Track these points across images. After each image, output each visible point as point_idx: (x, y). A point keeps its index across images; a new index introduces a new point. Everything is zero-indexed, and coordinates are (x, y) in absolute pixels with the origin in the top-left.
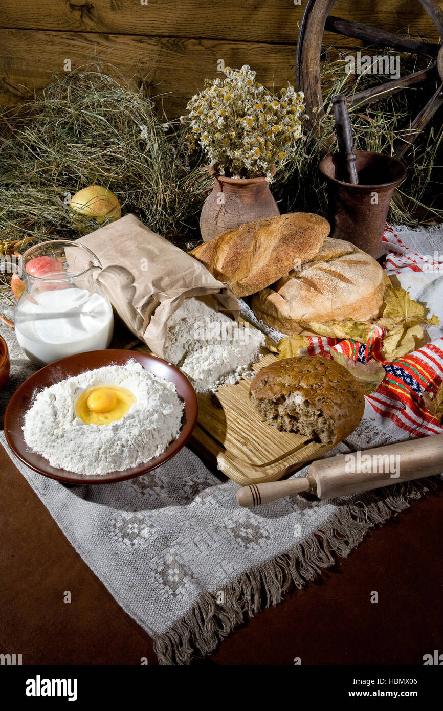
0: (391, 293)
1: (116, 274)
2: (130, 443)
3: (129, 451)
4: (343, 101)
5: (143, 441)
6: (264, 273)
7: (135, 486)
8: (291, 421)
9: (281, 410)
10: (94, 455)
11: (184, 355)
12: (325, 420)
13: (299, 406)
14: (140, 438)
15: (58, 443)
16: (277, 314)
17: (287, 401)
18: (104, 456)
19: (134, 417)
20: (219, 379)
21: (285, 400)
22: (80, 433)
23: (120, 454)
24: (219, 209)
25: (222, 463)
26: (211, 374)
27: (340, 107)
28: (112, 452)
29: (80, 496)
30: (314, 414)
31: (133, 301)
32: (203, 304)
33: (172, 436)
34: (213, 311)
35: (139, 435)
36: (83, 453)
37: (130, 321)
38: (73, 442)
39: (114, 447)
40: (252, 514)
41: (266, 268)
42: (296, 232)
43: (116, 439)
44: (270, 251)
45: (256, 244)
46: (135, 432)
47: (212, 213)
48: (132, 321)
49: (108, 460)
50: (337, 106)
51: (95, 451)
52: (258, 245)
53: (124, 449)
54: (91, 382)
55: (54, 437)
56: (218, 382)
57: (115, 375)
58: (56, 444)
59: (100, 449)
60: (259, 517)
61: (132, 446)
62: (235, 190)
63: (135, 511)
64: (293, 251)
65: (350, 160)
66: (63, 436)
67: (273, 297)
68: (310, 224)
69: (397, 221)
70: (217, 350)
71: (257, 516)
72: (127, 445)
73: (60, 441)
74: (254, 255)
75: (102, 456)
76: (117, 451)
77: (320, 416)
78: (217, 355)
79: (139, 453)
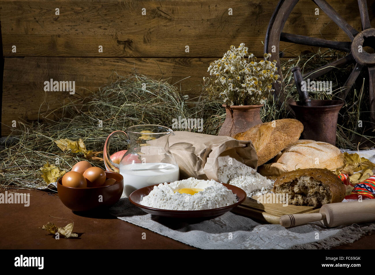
0: (348, 159)
1: (180, 145)
2: (211, 199)
3: (212, 203)
4: (298, 70)
5: (218, 200)
6: (267, 148)
7: (216, 224)
9: (296, 189)
10: (191, 205)
11: (228, 181)
12: (324, 188)
13: (307, 182)
14: (217, 198)
15: (168, 203)
16: (279, 172)
17: (299, 181)
18: (197, 206)
19: (211, 189)
20: (252, 193)
21: (298, 181)
22: (181, 196)
23: (206, 205)
24: (231, 127)
25: (266, 216)
26: (247, 189)
27: (297, 73)
28: (202, 203)
30: (317, 185)
31: (195, 152)
32: (234, 159)
33: (233, 202)
34: (241, 163)
35: (216, 196)
36: (184, 205)
37: (192, 166)
38: (177, 201)
39: (203, 201)
40: (290, 232)
41: (268, 145)
42: (284, 125)
43: (203, 197)
44: (270, 135)
45: (260, 134)
46: (214, 195)
47: (227, 131)
48: (193, 166)
49: (200, 207)
50: (295, 73)
51: (191, 204)
52: (261, 134)
53: (208, 202)
54: (177, 186)
55: (165, 200)
56: (251, 194)
57: (192, 182)
58: (166, 204)
59: (194, 202)
60: (295, 233)
61: (213, 201)
62: (241, 114)
63: (219, 233)
64: (284, 135)
65: (308, 102)
66: (170, 199)
67: (274, 165)
68: (291, 122)
69: (343, 146)
70: (248, 179)
71: (293, 233)
72: (210, 200)
73: (169, 201)
74: (260, 140)
75: (196, 206)
76: (205, 203)
77: (320, 185)
78: (249, 181)
79: (217, 205)
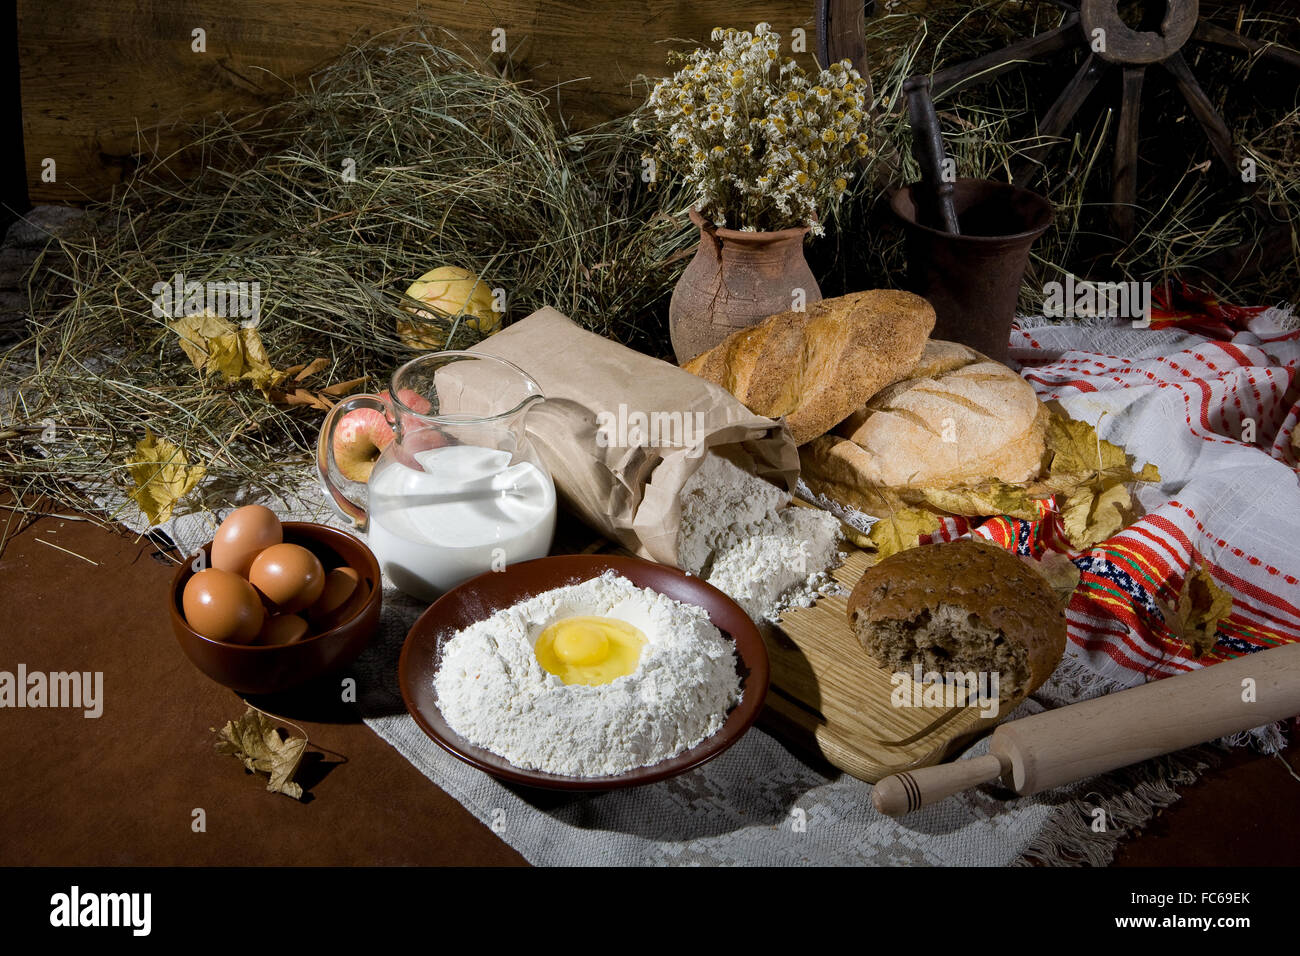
0: (1058, 431)
1: (556, 412)
2: (662, 712)
3: (663, 727)
4: (923, 86)
5: (684, 708)
6: (827, 401)
7: (675, 796)
8: (937, 661)
9: (921, 639)
10: (598, 739)
11: (708, 557)
12: (1010, 650)
13: (959, 627)
14: (678, 703)
15: (522, 723)
16: (856, 481)
17: (934, 620)
18: (616, 740)
19: (660, 665)
20: (779, 599)
21: (929, 618)
22: (564, 700)
23: (645, 733)
24: (715, 292)
25: (825, 741)
26: (764, 590)
27: (919, 97)
28: (632, 730)
29: (571, 823)
30: (989, 640)
31: (608, 459)
32: (728, 463)
33: (729, 698)
34: (748, 475)
35: (677, 697)
36: (575, 736)
37: (598, 498)
38: (553, 717)
39: (634, 722)
40: (902, 830)
41: (831, 393)
42: (881, 323)
43: (636, 705)
44: (837, 361)
45: (806, 350)
46: (669, 690)
47: (701, 300)
48: (602, 499)
49: (625, 746)
50: (913, 97)
51: (598, 733)
52: (810, 351)
53: (651, 723)
54: (552, 612)
55: (512, 712)
56: (778, 605)
57: (598, 596)
58: (517, 725)
59: (607, 726)
60: (916, 834)
61: (666, 718)
62: (747, 254)
63: (685, 840)
64: (878, 360)
65: (945, 194)
66: (531, 708)
67: (842, 449)
68: (902, 309)
69: (1025, 308)
70: (769, 546)
71: (911, 833)
72: (658, 717)
73: (526, 718)
74: (804, 371)
75: (612, 741)
76: (640, 728)
77: (999, 642)
78: (771, 555)
79: (679, 730)
